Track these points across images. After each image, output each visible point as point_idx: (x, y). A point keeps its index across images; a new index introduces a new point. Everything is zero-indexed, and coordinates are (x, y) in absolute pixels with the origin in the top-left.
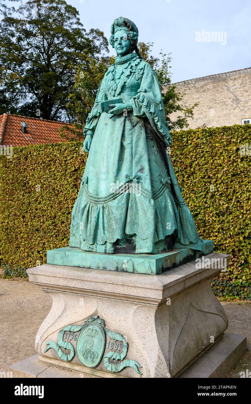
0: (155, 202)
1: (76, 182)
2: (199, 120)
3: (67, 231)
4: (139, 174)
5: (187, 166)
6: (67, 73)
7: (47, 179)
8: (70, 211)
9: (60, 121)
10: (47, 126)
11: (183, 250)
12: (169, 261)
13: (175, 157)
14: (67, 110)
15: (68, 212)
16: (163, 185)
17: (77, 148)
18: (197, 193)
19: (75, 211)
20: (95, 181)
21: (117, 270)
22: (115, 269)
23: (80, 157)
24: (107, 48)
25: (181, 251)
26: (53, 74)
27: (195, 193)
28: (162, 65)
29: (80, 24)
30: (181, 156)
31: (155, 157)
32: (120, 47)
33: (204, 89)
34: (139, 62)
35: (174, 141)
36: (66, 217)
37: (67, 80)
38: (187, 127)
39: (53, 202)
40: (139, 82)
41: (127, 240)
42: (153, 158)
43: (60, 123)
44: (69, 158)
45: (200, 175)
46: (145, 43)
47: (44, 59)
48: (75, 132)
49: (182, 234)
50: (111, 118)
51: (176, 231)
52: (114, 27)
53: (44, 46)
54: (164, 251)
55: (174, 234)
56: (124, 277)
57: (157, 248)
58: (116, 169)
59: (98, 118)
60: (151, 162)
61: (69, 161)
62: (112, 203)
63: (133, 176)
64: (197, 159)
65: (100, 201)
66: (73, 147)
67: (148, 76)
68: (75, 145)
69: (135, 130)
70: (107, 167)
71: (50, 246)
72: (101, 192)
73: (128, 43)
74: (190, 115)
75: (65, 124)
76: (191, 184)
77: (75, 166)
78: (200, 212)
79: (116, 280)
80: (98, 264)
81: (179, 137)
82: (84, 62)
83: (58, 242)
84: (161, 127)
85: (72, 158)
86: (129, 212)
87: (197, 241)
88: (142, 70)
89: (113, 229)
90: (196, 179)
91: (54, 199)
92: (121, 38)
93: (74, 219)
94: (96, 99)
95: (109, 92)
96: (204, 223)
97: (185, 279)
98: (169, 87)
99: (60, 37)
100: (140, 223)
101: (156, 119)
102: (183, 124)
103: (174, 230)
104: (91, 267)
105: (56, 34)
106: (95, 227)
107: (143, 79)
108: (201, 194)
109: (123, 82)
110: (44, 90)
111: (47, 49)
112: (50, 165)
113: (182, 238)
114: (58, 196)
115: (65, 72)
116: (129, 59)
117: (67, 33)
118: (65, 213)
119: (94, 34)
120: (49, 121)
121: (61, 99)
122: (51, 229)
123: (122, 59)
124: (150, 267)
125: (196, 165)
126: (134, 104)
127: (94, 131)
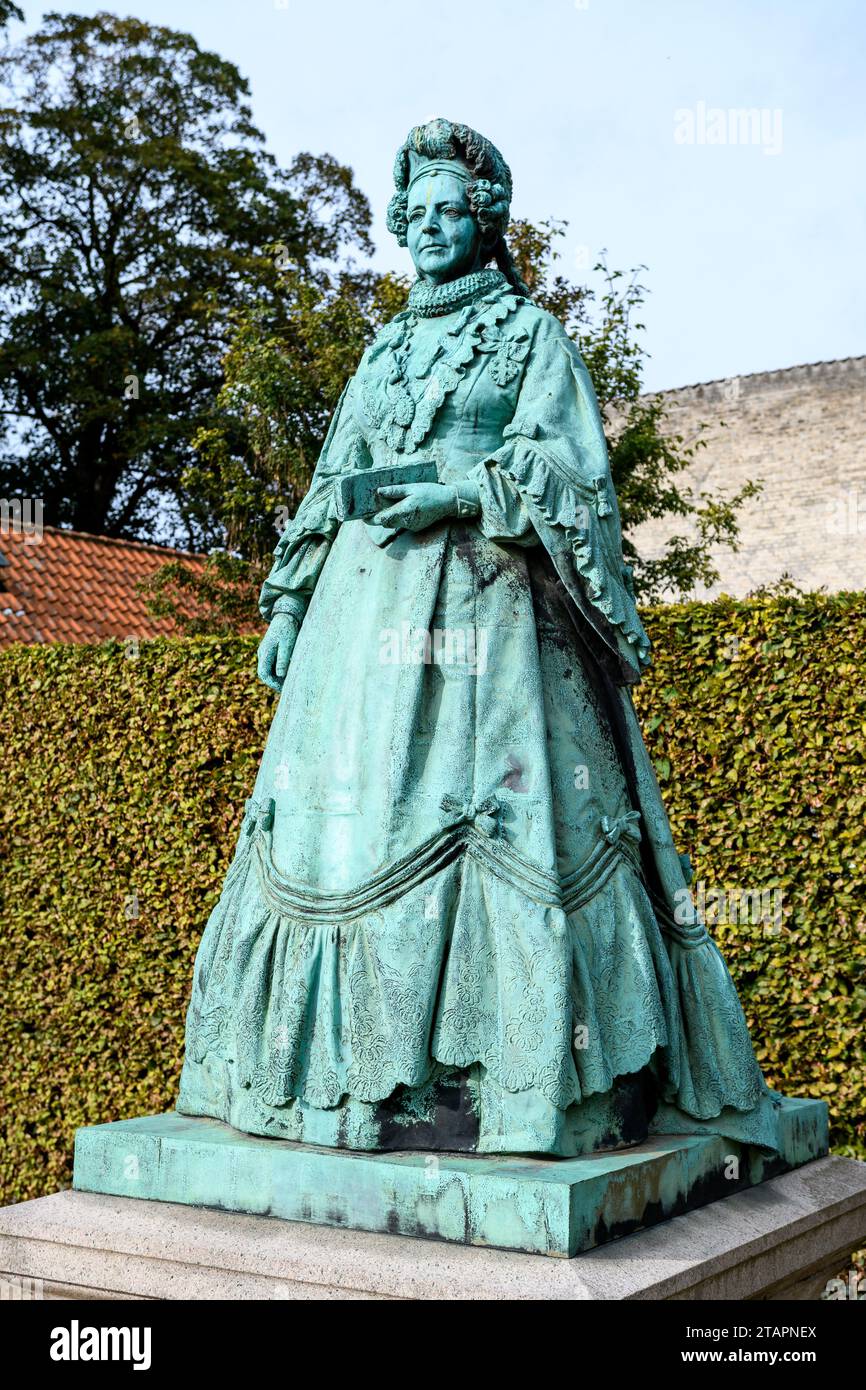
0: (569, 922)
1: (213, 813)
2: (762, 555)
3: (165, 1034)
4: (503, 794)
5: (708, 758)
6: (186, 335)
7: (82, 798)
8: (181, 946)
9: (150, 542)
10: (89, 563)
11: (692, 1142)
12: (629, 1191)
13: (658, 716)
14: (180, 495)
15: (170, 949)
16: (608, 845)
17: (224, 663)
18: (751, 880)
19: (210, 950)
20: (303, 820)
21: (393, 1226)
22: (383, 1222)
23: (235, 706)
24: (364, 235)
25: (682, 1148)
26: (128, 338)
27: (746, 880)
28: (605, 315)
29: (251, 132)
30: (683, 713)
31: (575, 719)
32: (434, 245)
33: (783, 420)
34: (513, 307)
35: (651, 648)
36: (160, 972)
37: (187, 365)
38: (709, 585)
39: (105, 899)
40: (513, 395)
41: (439, 1088)
42: (566, 724)
43: (151, 552)
44: (186, 709)
45: (764, 799)
46: (534, 222)
47: (92, 276)
48: (217, 593)
49: (688, 1070)
50: (383, 546)
51: (661, 1055)
52: (407, 160)
53: (92, 222)
54: (607, 1145)
55: (653, 1069)
56: (423, 1264)
57: (575, 1133)
58: (400, 771)
59: (325, 544)
60: (554, 744)
61: (187, 723)
62: (379, 920)
63: (476, 804)
64: (753, 729)
65: (326, 912)
66: (208, 662)
67: (552, 369)
68: (214, 651)
69: (487, 600)
70: (362, 761)
71: (82, 1103)
72: (333, 869)
73: (467, 229)
74: (724, 533)
75: (169, 555)
76: (725, 838)
77: (210, 746)
78: (765, 964)
79: (386, 1275)
80: (307, 1195)
81: (678, 630)
82: (263, 290)
83: (120, 1087)
84: (602, 589)
85: (198, 709)
86: (452, 965)
87: (757, 1103)
88: (526, 344)
89: (381, 1039)
90: (749, 816)
91: (113, 887)
92: (439, 207)
93: (202, 985)
94: (320, 461)
95: (380, 434)
96: (782, 1016)
97: (699, 1278)
98: (634, 411)
99: (164, 183)
100: (499, 1015)
101: (583, 555)
102: (692, 570)
103: (653, 1049)
104: (275, 1212)
105: (147, 171)
106: (301, 1028)
107: (528, 382)
108: (773, 883)
109: (443, 392)
110: (87, 404)
111: (104, 235)
112: (100, 737)
113: (689, 1088)
114: (129, 876)
115: (180, 330)
116: (470, 295)
117: (197, 168)
118: (157, 953)
119: (313, 177)
120: (102, 542)
121: (155, 447)
122: (92, 1025)
123: (437, 294)
124: (543, 1219)
125: (751, 753)
126: (488, 487)
127: (308, 599)
